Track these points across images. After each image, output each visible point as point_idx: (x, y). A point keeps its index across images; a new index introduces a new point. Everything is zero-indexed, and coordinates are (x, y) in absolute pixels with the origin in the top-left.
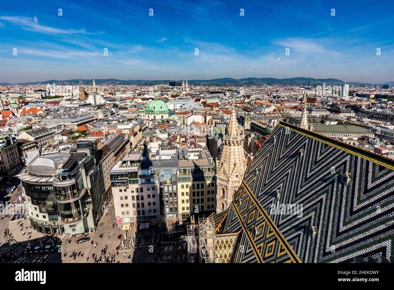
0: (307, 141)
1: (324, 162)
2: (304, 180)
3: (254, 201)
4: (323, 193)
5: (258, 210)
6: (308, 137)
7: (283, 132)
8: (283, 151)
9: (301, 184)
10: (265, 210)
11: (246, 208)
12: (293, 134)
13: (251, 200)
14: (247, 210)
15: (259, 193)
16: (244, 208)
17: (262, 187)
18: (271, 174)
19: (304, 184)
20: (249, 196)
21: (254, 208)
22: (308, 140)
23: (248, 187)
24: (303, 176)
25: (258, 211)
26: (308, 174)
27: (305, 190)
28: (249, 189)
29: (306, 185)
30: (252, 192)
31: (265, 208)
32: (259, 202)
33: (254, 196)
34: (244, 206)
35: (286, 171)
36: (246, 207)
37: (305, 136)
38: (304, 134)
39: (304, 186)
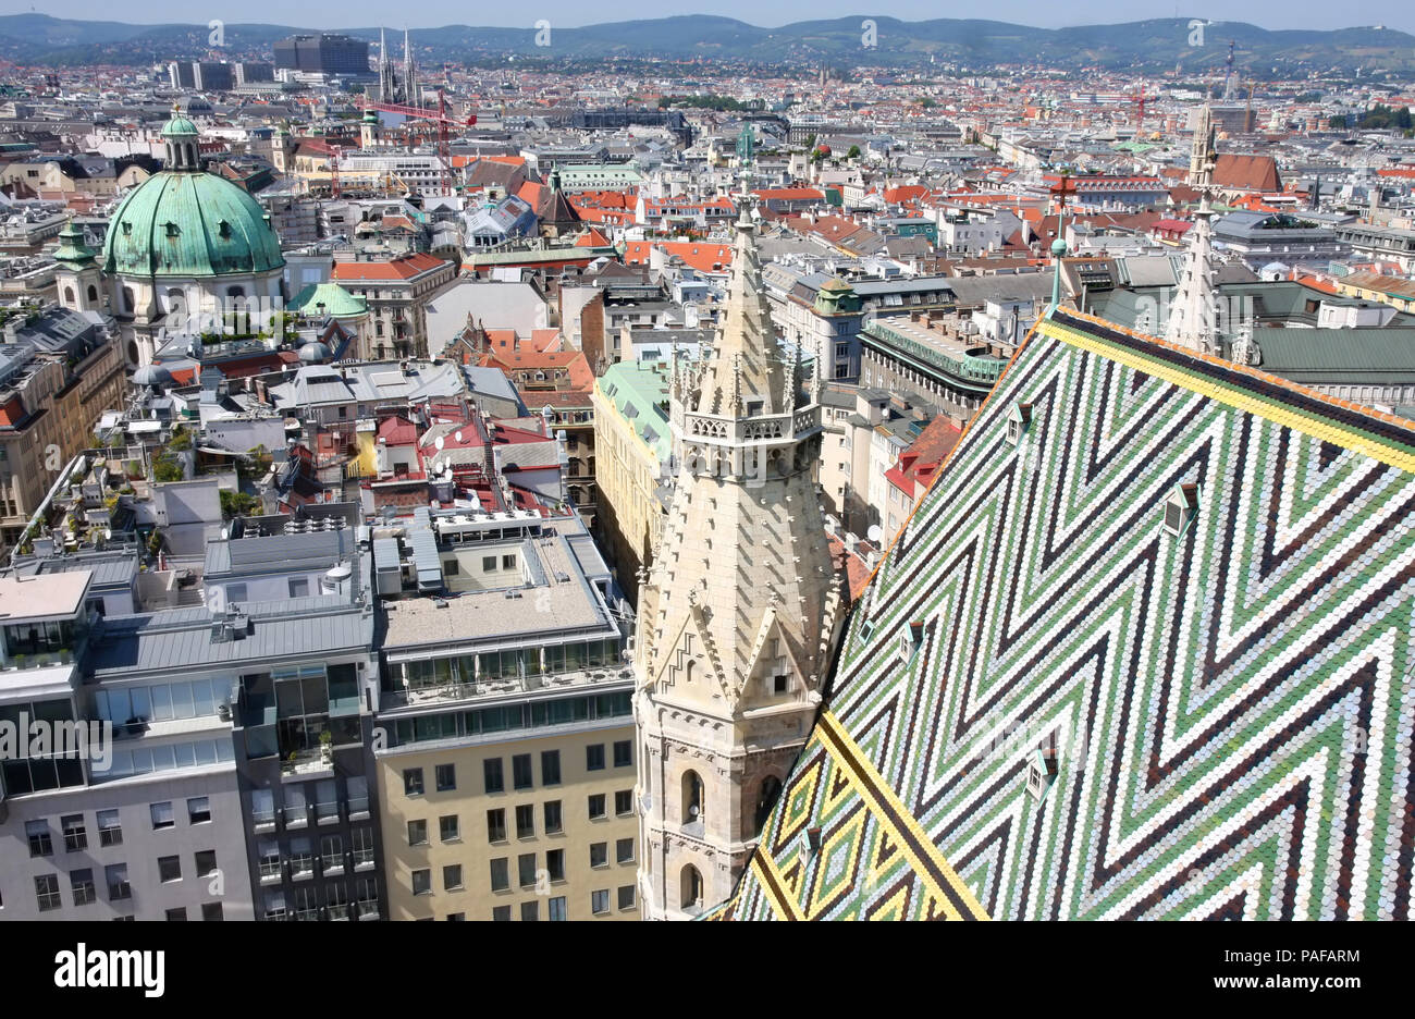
0: (1216, 430)
1: (1312, 559)
2: (1198, 674)
3: (895, 837)
4: (1308, 751)
5: (923, 887)
6: (1221, 407)
7: (1069, 375)
8: (1072, 500)
9: (1182, 706)
10: (968, 882)
11: (847, 882)
12: (1135, 388)
13: (875, 830)
14: (854, 895)
15: (924, 777)
16: (830, 887)
17: (944, 743)
18: (1001, 652)
19: (1196, 702)
20: (861, 804)
21: (897, 877)
22: (1221, 419)
23: (854, 749)
24: (1192, 650)
25: (921, 895)
26: (1223, 634)
27: (1208, 736)
28: (863, 759)
29: (1208, 707)
30: (879, 781)
31: (966, 872)
32: (926, 841)
33: (897, 803)
34: (833, 874)
35: (1091, 630)
36: (843, 875)
37: (1206, 400)
38: (1199, 387)
39: (1197, 716)
